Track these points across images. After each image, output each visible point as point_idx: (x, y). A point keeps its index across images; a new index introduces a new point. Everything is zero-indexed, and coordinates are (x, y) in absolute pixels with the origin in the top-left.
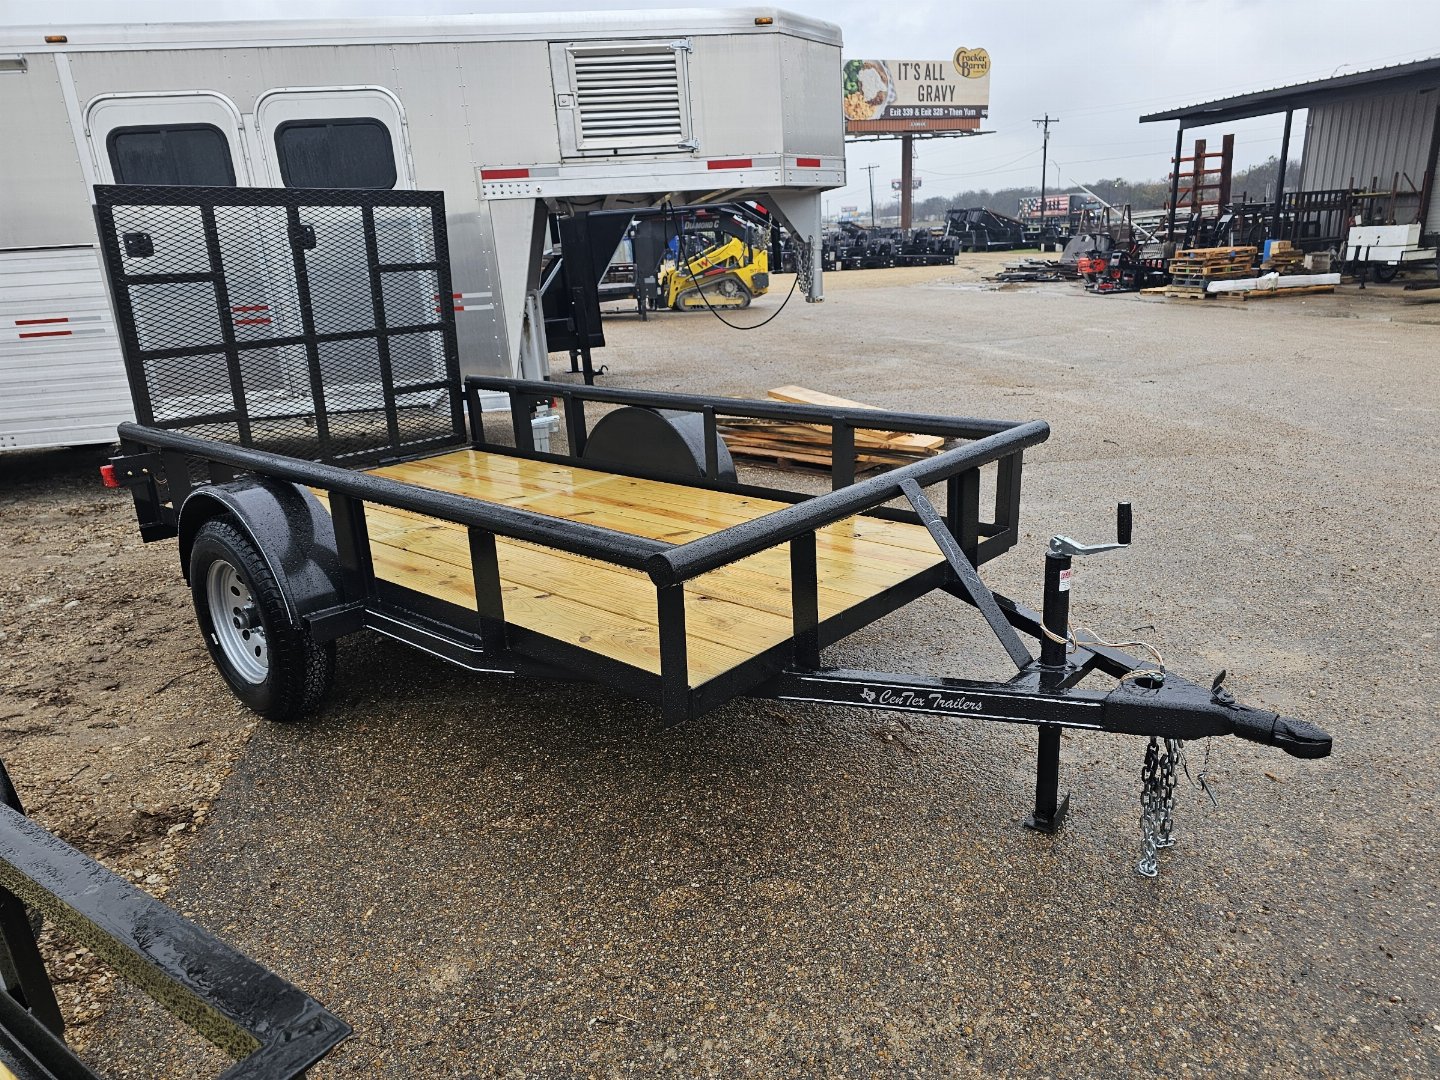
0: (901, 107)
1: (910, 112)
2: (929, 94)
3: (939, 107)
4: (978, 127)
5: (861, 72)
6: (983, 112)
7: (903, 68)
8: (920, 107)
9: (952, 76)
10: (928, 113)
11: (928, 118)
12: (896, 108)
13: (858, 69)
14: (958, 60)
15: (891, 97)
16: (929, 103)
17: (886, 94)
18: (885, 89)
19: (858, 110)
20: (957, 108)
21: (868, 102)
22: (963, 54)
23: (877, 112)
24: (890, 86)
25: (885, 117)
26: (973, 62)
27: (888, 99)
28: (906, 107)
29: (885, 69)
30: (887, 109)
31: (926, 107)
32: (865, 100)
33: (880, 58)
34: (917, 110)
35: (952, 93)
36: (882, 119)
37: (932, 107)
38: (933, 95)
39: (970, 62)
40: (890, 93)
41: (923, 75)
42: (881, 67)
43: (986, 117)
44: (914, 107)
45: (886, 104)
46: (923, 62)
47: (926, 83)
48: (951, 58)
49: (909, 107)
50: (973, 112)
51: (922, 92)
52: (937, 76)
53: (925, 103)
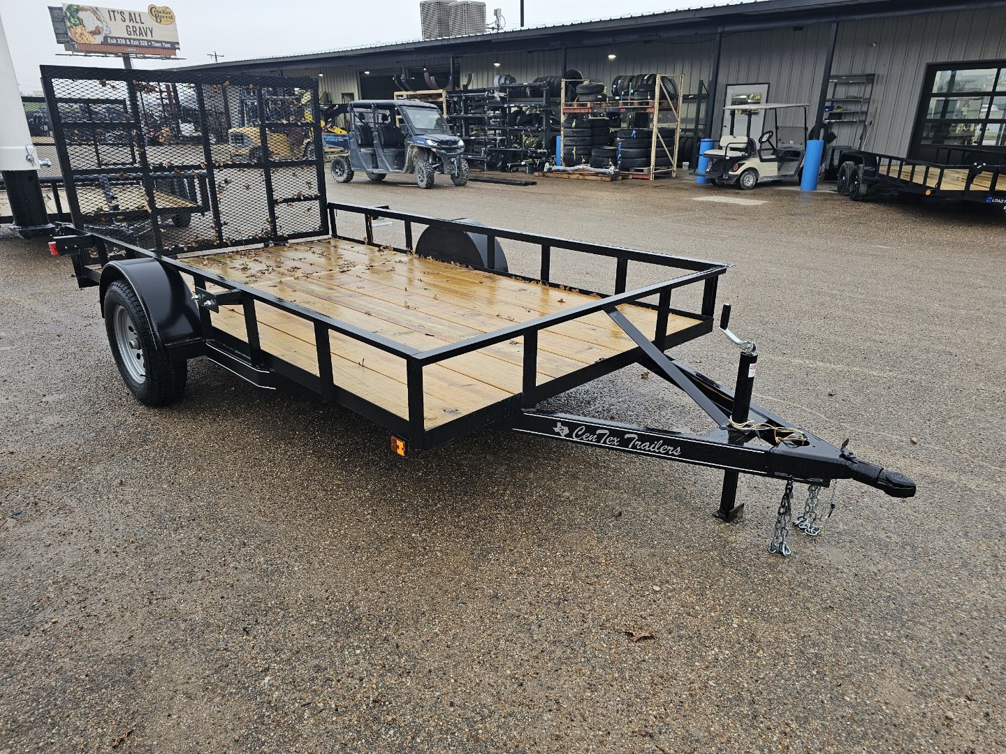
0: (116, 38)
1: (123, 42)
2: (135, 31)
3: (145, 40)
4: (175, 55)
5: (80, 12)
6: (176, 46)
7: (112, 13)
8: (130, 39)
9: (149, 22)
10: (136, 43)
11: (136, 46)
12: (112, 38)
13: (77, 11)
14: (151, 12)
15: (106, 30)
16: (135, 37)
17: (102, 28)
18: (100, 25)
19: (83, 37)
20: (157, 42)
21: (90, 33)
22: (153, 9)
23: (98, 39)
24: (105, 24)
25: (105, 43)
26: (163, 15)
27: (105, 32)
28: (120, 38)
29: (99, 13)
30: (106, 38)
31: (134, 40)
32: (87, 31)
33: (93, 5)
34: (128, 41)
35: (151, 32)
36: (102, 44)
37: (139, 40)
38: (138, 32)
39: (160, 14)
40: (105, 28)
41: (127, 19)
42: (95, 11)
43: (179, 49)
44: (126, 39)
45: (104, 35)
46: (126, 11)
47: (131, 24)
48: (146, 10)
49: (122, 38)
50: (169, 45)
51: (129, 29)
52: (138, 20)
53: (132, 37)
